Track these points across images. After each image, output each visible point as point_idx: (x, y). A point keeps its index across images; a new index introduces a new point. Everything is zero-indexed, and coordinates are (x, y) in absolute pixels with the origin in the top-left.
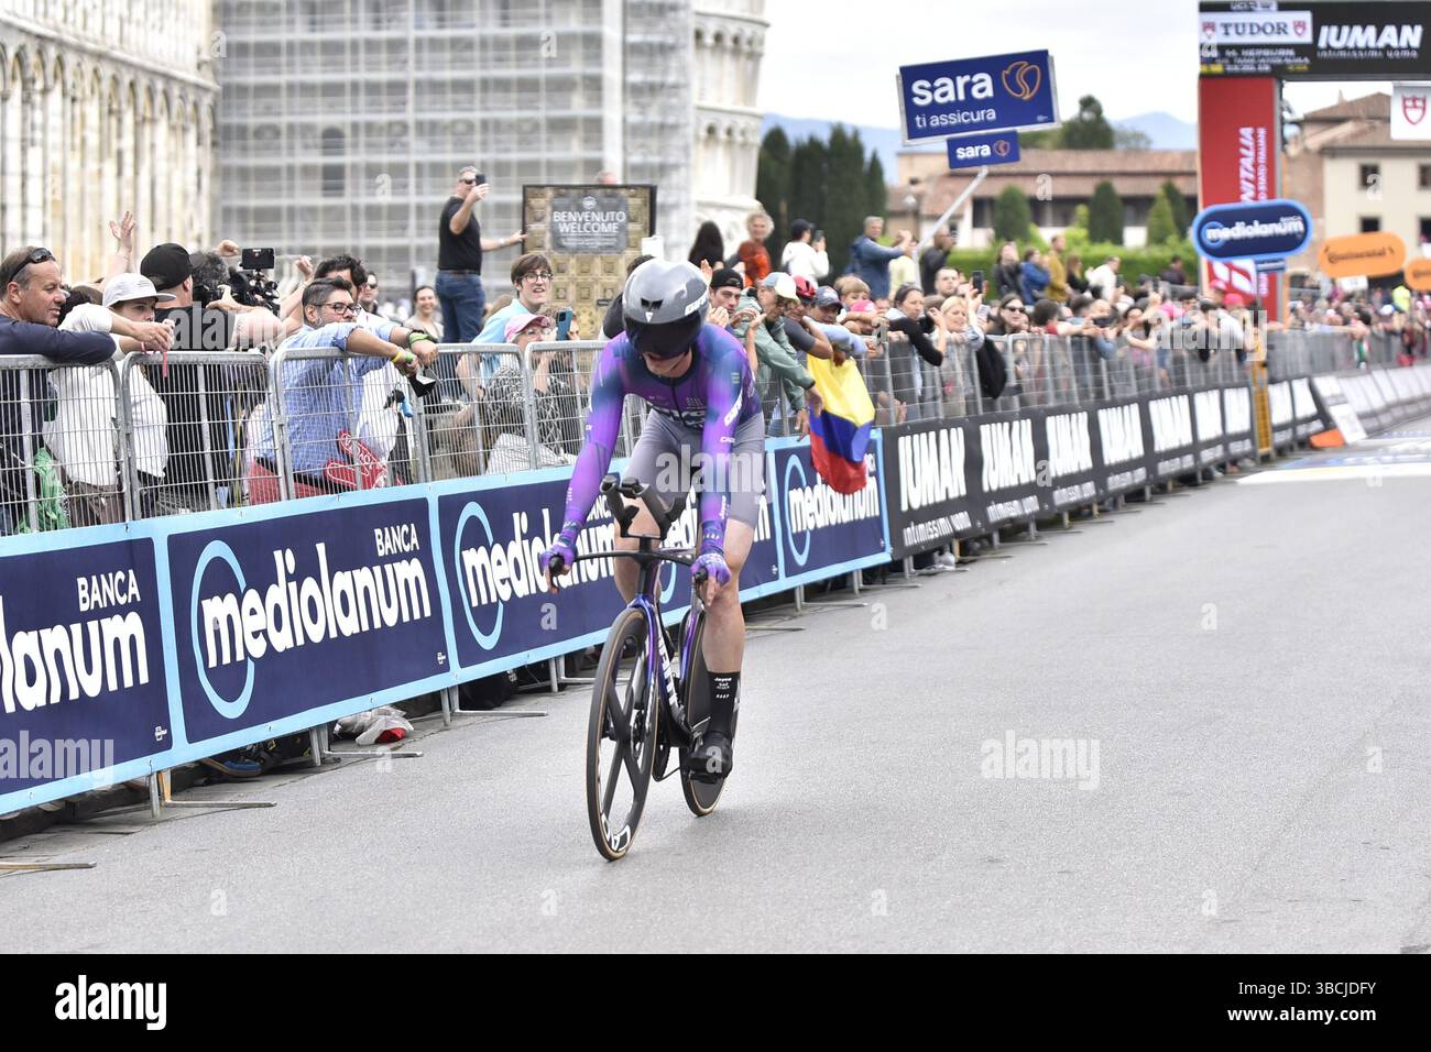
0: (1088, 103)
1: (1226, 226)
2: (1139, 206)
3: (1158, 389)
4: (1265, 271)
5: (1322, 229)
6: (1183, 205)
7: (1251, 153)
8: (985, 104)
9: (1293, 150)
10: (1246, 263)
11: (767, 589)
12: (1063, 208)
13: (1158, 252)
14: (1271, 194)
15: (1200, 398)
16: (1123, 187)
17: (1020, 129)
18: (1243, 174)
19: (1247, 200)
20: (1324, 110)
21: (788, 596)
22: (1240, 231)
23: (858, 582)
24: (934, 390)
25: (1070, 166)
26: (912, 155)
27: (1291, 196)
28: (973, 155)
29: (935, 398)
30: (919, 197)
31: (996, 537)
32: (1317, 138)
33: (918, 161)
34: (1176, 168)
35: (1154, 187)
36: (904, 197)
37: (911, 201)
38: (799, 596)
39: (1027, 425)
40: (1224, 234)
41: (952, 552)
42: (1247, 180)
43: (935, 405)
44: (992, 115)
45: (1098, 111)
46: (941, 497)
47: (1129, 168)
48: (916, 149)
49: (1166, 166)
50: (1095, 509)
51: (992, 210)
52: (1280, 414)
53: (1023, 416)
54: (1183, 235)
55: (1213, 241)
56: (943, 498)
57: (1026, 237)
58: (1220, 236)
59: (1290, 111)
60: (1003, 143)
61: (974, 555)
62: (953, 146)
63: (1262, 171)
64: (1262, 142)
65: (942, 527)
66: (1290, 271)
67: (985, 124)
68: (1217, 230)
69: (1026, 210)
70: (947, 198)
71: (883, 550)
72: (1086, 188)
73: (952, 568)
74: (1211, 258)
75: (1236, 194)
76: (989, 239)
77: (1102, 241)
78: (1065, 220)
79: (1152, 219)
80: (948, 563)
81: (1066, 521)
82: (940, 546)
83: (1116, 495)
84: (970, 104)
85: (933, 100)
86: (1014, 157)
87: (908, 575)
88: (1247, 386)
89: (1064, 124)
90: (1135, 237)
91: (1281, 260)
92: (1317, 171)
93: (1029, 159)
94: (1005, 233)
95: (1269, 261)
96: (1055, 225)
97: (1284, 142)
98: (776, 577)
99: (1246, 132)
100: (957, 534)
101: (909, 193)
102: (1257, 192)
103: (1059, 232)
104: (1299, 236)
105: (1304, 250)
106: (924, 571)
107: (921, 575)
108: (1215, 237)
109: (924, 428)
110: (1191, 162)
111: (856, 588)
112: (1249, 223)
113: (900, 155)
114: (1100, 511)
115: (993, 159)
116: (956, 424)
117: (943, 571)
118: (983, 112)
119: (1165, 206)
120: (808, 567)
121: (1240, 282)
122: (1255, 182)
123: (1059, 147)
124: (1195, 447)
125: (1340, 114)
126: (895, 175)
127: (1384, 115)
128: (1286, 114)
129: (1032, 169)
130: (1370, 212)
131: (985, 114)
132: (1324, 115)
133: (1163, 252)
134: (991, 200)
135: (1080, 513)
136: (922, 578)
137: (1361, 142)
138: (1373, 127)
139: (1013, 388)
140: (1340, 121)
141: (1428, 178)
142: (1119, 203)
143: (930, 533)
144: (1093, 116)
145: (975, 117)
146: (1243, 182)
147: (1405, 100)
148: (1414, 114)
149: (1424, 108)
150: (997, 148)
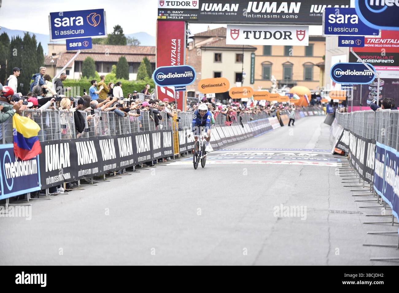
0: (118, 28)
1: (165, 74)
2: (135, 66)
3: (139, 131)
4: (178, 90)
5: (200, 75)
6: (151, 66)
7: (175, 48)
8: (80, 27)
9: (191, 47)
10: (172, 87)
13: (141, 82)
15: (154, 135)
16: (129, 59)
17: (93, 37)
18: (172, 55)
19: (173, 65)
20: (202, 33)
21: (4, 201)
23: (29, 197)
24: (58, 129)
26: (53, 45)
27: (189, 64)
28: (75, 46)
29: (59, 132)
30: (56, 60)
31: (79, 182)
32: (199, 43)
33: (55, 47)
34: (148, 53)
35: (140, 59)
36: (50, 60)
37: (53, 61)
38: (7, 201)
39: (92, 143)
40: (165, 77)
41: (63, 187)
42: (173, 57)
44: (83, 31)
45: (121, 32)
46: (60, 167)
47: (132, 52)
48: (55, 43)
49: (145, 52)
50: (115, 173)
51: (81, 66)
52: (182, 142)
53: (90, 139)
54: (150, 76)
55: (160, 79)
57: (94, 75)
58: (163, 78)
59: (190, 33)
60: (86, 42)
61: (71, 189)
62: (68, 42)
63: (179, 55)
64: (179, 44)
65: (60, 178)
66: (187, 91)
67: (80, 35)
68: (162, 75)
69: (94, 66)
70: (66, 61)
71: (38, 186)
72: (116, 59)
73: (63, 193)
74: (160, 86)
75: (170, 63)
76: (80, 75)
77: (121, 78)
78: (108, 70)
79: (139, 71)
80: (61, 191)
81: (104, 177)
82: (58, 185)
83: (122, 168)
84: (75, 27)
85: (62, 25)
86: (90, 47)
87: (47, 195)
88: (171, 131)
89: (108, 35)
90: (133, 77)
91: (185, 86)
93: (96, 48)
94: (86, 74)
95: (180, 87)
96: (104, 72)
97: (188, 45)
98: (1, 194)
99: (174, 40)
100: (65, 181)
101: (52, 59)
102: (177, 62)
103: (105, 74)
104: (191, 78)
105: (193, 83)
106: (53, 194)
107: (52, 195)
109: (55, 142)
110: (154, 51)
111: (28, 199)
112: (173, 73)
113: (49, 45)
114: (116, 174)
115: (82, 47)
116: (66, 141)
117: (60, 194)
118: (79, 30)
119: (143, 66)
120: (13, 191)
121: (169, 94)
122: (176, 58)
123: (107, 44)
124: (152, 152)
125: (208, 35)
126: (47, 52)
127: (224, 36)
128: (188, 35)
129: (97, 52)
130: (218, 70)
131: (80, 31)
132: (202, 35)
133: (142, 82)
134: (82, 62)
135: (110, 174)
136: (52, 196)
137: (215, 45)
138: (220, 40)
139: (87, 129)
140: (208, 37)
141: (239, 59)
142: (128, 64)
143: (55, 180)
144: (119, 33)
145: (77, 32)
146: (172, 59)
147: (231, 30)
148: (235, 36)
149: (238, 34)
150: (84, 43)
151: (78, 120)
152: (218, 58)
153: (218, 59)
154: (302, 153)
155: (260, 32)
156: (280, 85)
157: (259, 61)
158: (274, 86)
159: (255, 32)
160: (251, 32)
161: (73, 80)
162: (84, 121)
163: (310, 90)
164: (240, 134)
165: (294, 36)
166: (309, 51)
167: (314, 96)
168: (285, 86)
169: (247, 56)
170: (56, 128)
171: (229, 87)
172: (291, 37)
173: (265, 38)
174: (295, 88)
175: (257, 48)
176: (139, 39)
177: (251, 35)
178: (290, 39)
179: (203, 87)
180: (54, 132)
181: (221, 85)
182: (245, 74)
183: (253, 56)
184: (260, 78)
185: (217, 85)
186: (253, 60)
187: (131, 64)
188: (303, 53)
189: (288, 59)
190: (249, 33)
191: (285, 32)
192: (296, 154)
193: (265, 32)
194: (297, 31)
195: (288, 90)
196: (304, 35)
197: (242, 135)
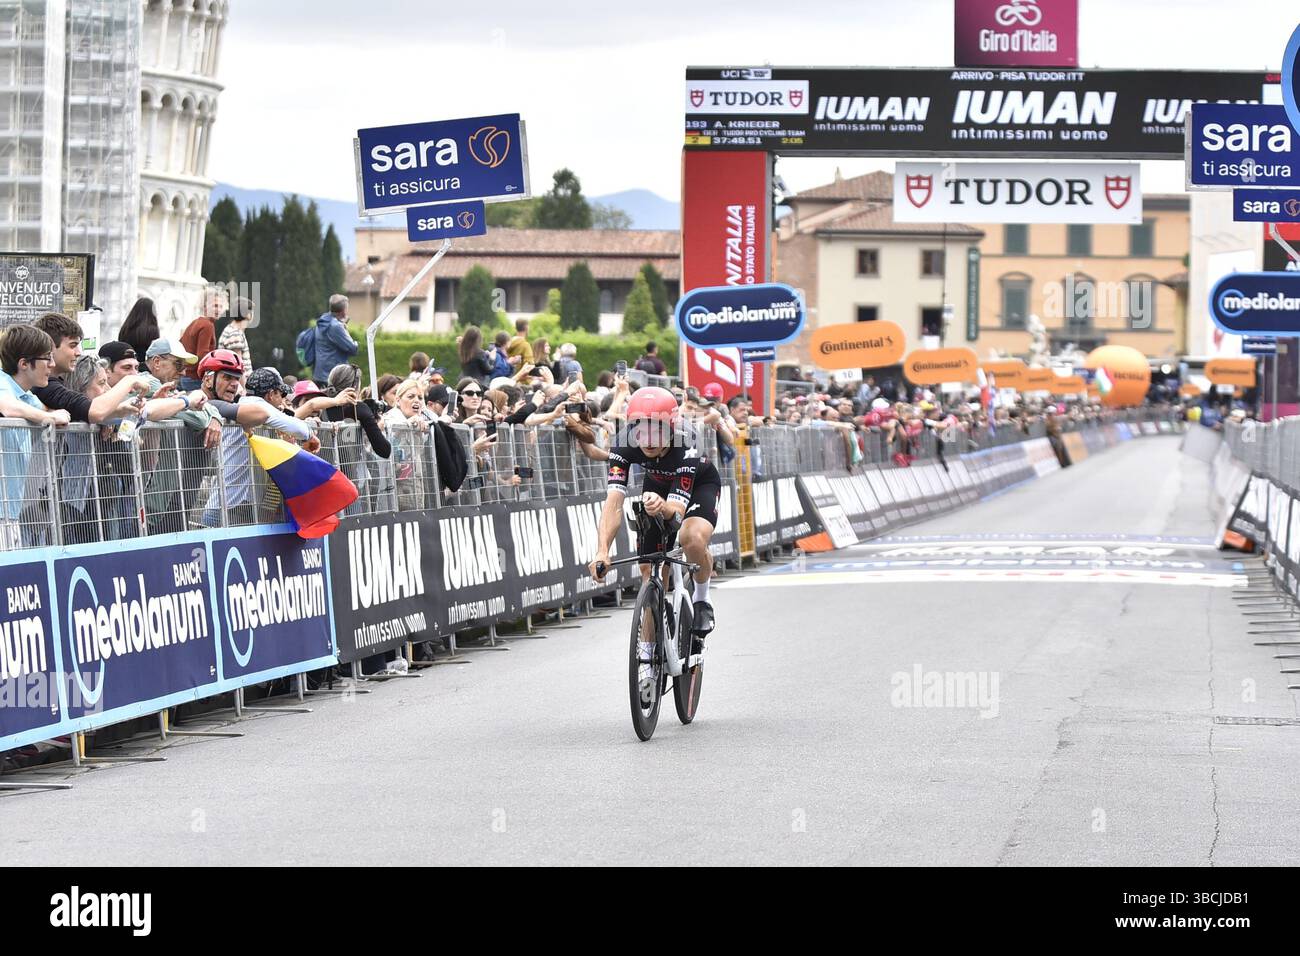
0: (564, 178)
1: (710, 312)
2: (617, 289)
4: (751, 359)
5: (814, 317)
6: (664, 288)
7: (739, 233)
8: (450, 171)
9: (784, 233)
11: (205, 691)
12: (532, 291)
13: (637, 341)
14: (759, 278)
16: (599, 270)
17: (487, 200)
18: (730, 255)
19: (732, 283)
20: (817, 190)
21: (227, 699)
22: (727, 316)
23: (302, 685)
24: (387, 482)
25: (542, 248)
26: (372, 231)
27: (783, 280)
28: (434, 227)
29: (388, 489)
30: (379, 276)
31: (453, 640)
32: (811, 220)
33: (377, 237)
34: (657, 251)
35: (632, 270)
36: (363, 276)
37: (369, 280)
38: (239, 699)
39: (489, 521)
40: (710, 318)
41: (404, 656)
42: (733, 261)
43: (389, 498)
44: (457, 183)
45: (576, 189)
46: (394, 596)
47: (606, 250)
48: (374, 220)
49: (645, 248)
50: (561, 612)
51: (457, 292)
52: (764, 515)
53: (484, 510)
54: (663, 322)
55: (696, 326)
56: (397, 597)
57: (494, 321)
58: (704, 322)
59: (783, 188)
60: (468, 214)
61: (429, 660)
62: (413, 216)
63: (750, 252)
64: (751, 221)
65: (396, 628)
66: (777, 364)
67: (449, 193)
68: (702, 315)
70: (409, 277)
71: (330, 652)
72: (559, 270)
73: (405, 673)
74: (692, 344)
75: (722, 278)
76: (452, 322)
77: (575, 327)
78: (537, 305)
79: (629, 305)
80: (402, 669)
81: (530, 626)
82: (391, 650)
83: (584, 598)
84: (433, 171)
85: (394, 166)
86: (478, 230)
87: (355, 680)
89: (535, 200)
90: (611, 324)
91: (771, 348)
92: (811, 255)
93: (496, 238)
94: (469, 316)
95: (757, 350)
96: (523, 310)
97: (776, 224)
98: (214, 679)
99: (734, 210)
100: (411, 636)
101: (368, 273)
102: (744, 274)
103: (529, 317)
104: (791, 323)
105: (793, 339)
106: (374, 676)
107: (371, 680)
108: (699, 322)
109: (377, 521)
110: (676, 245)
111: (301, 692)
112: (737, 308)
113: (358, 231)
114: (565, 615)
115: (455, 233)
117: (394, 676)
118: (446, 181)
119: (643, 291)
120: (250, 668)
122: (742, 264)
123: (532, 226)
125: (837, 195)
126: (353, 252)
127: (886, 197)
128: (777, 191)
129: (501, 249)
130: (867, 300)
131: (449, 183)
132: (820, 195)
133: (639, 340)
134: (456, 282)
135: (544, 617)
136: (372, 683)
137: (860, 225)
138: (873, 210)
139: (475, 480)
140: (837, 202)
141: (932, 265)
142: (595, 287)
143: (382, 635)
144: (569, 192)
145: (439, 186)
146: (729, 265)
147: (909, 179)
148: (919, 195)
149: (929, 188)
150: (461, 219)
151: (448, 452)
152: (867, 263)
153: (869, 266)
154: (1127, 549)
155: (995, 182)
156: (1057, 343)
157: (993, 270)
158: (1040, 347)
159: (979, 183)
160: (966, 182)
161: (431, 336)
162: (463, 456)
163: (1148, 357)
164: (938, 490)
165: (1096, 193)
166: (1141, 241)
167: (1157, 377)
168: (1070, 346)
169: (956, 258)
170: (382, 478)
171: (902, 349)
172: (1087, 196)
173: (1011, 201)
174: (1101, 354)
175: (987, 231)
176: (630, 212)
177: (968, 193)
178: (1087, 202)
179: (825, 349)
180: (374, 491)
181: (878, 344)
182: (950, 310)
183: (973, 257)
184: (996, 323)
185: (866, 345)
186: (973, 268)
187: (606, 284)
188: (1122, 246)
189: (1079, 264)
190: (962, 185)
191: (1071, 183)
192: (1109, 550)
193: (1012, 183)
194: (1107, 180)
195: (1080, 359)
196: (1128, 189)
197: (945, 496)
